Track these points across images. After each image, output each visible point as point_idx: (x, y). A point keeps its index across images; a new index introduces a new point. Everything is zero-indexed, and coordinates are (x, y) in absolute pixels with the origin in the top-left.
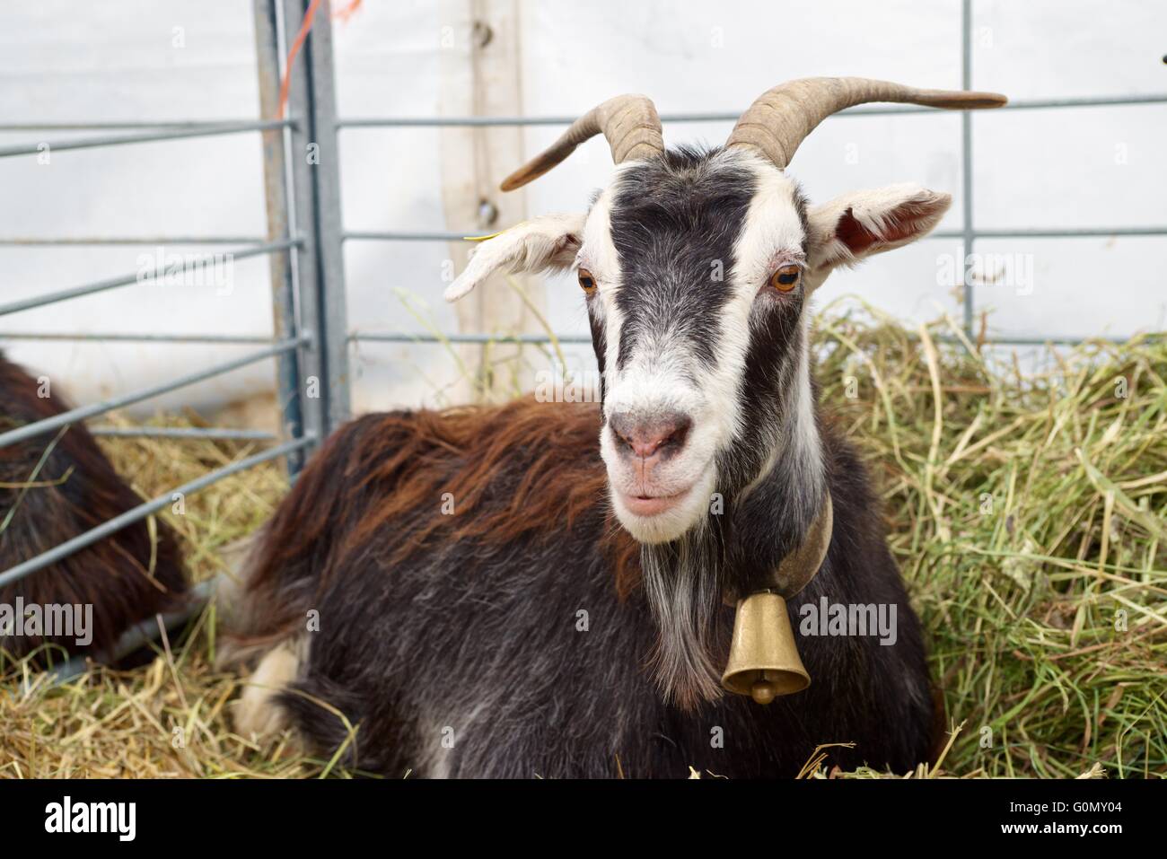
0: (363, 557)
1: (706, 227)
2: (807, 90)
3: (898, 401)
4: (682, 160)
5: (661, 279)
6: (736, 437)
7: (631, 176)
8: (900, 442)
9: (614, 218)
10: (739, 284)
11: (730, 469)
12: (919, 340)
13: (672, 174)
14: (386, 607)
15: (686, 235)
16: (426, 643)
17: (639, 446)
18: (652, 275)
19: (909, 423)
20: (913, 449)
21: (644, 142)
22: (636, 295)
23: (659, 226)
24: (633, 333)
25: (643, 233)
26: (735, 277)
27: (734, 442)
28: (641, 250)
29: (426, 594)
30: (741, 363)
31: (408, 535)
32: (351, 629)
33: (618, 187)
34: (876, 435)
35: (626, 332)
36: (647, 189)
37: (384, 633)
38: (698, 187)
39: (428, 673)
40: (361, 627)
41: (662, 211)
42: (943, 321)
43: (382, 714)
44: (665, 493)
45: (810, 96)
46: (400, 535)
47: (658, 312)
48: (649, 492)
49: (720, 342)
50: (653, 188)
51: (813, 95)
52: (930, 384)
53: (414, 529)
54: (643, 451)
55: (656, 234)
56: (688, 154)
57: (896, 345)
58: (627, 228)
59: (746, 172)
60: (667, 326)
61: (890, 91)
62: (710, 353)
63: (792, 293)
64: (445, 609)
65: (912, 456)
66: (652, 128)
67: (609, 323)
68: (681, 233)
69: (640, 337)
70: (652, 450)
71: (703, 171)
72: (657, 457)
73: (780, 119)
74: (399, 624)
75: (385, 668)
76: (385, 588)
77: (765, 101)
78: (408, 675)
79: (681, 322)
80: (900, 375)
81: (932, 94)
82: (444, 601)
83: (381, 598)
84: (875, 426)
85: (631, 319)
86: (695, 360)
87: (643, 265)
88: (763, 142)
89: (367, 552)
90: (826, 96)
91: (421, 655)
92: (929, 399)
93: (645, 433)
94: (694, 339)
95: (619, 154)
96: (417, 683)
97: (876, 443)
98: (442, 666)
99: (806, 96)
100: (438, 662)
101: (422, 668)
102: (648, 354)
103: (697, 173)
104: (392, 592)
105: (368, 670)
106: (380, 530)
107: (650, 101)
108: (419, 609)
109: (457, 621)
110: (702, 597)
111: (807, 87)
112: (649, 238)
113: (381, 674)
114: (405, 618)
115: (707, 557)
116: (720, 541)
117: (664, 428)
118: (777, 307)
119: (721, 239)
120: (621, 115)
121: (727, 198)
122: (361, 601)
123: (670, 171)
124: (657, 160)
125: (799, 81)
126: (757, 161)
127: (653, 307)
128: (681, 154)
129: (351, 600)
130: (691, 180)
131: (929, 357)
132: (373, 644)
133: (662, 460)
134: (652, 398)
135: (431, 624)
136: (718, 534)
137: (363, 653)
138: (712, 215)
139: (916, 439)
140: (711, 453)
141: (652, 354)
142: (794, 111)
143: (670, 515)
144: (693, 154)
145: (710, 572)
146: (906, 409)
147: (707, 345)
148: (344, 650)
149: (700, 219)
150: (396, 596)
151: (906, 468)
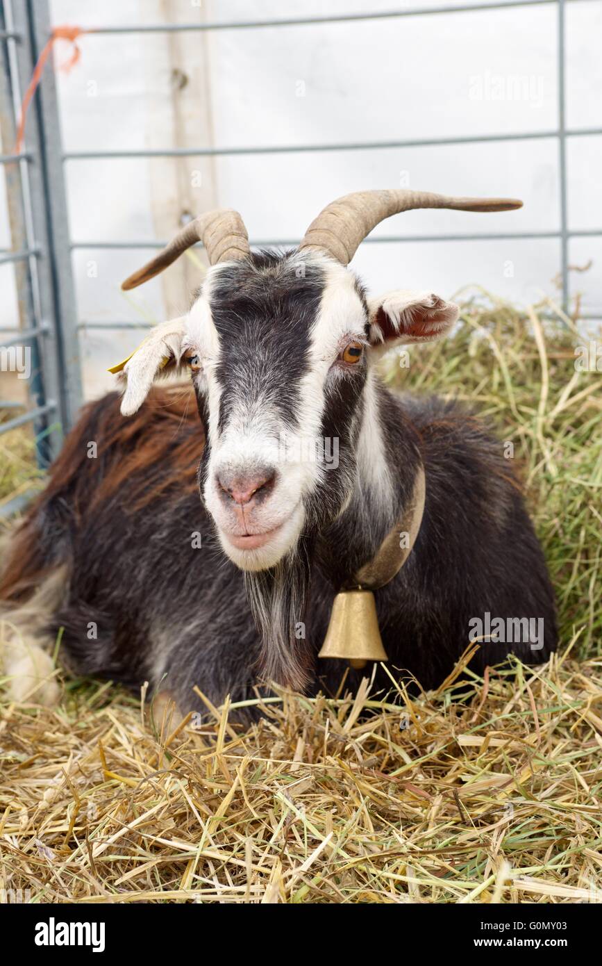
0: (111, 505)
1: (287, 315)
2: (363, 200)
3: (513, 367)
4: (265, 260)
5: (250, 357)
6: (319, 482)
7: (224, 274)
8: (515, 397)
9: (213, 307)
10: (315, 361)
11: (316, 509)
12: (527, 318)
13: (256, 272)
14: (130, 545)
15: (271, 321)
16: (160, 571)
17: (238, 496)
18: (244, 355)
19: (521, 384)
20: (525, 403)
21: (233, 247)
22: (231, 371)
23: (249, 315)
24: (230, 402)
25: (236, 320)
26: (311, 355)
27: (318, 486)
28: (236, 334)
29: (161, 534)
30: (319, 423)
31: (147, 488)
32: (101, 564)
33: (213, 283)
34: (496, 394)
35: (224, 402)
36: (237, 285)
37: (128, 564)
38: (279, 282)
39: (160, 595)
40: (110, 561)
41: (252, 303)
42: (545, 303)
43: (126, 627)
44: (265, 530)
45: (366, 206)
46: (140, 488)
47: (249, 385)
48: (251, 532)
49: (300, 408)
50: (242, 284)
51: (368, 205)
52: (537, 352)
53: (153, 483)
54: (241, 499)
55: (247, 320)
56: (269, 255)
57: (510, 323)
58: (224, 316)
59: (317, 268)
60: (257, 396)
61: (431, 200)
62: (293, 417)
63: (357, 364)
64: (176, 545)
65: (524, 409)
66: (240, 235)
67: (211, 395)
68: (267, 320)
69: (235, 406)
70: (248, 498)
71: (282, 269)
72: (253, 502)
73: (342, 226)
74: (139, 557)
75: (128, 592)
76: (128, 530)
77: (330, 211)
78: (144, 595)
79: (268, 392)
80: (513, 346)
81: (464, 201)
82: (175, 539)
83: (126, 537)
84: (495, 387)
85: (228, 391)
86: (281, 423)
87: (237, 346)
88: (329, 244)
89: (114, 501)
90: (379, 205)
91: (154, 581)
92: (536, 365)
93: (241, 484)
94: (279, 405)
95: (214, 257)
96: (150, 602)
97: (496, 400)
98: (170, 590)
99: (363, 206)
100: (168, 587)
101: (155, 590)
102: (242, 419)
103: (277, 271)
104: (134, 533)
105: (115, 593)
106: (124, 483)
107: (237, 213)
108: (155, 546)
109: (185, 555)
110: (294, 609)
111: (363, 198)
112: (241, 323)
113: (124, 595)
114: (144, 553)
115: (297, 578)
116: (307, 566)
117: (257, 480)
118: (347, 375)
119: (300, 324)
120: (214, 226)
121: (302, 290)
122: (110, 541)
123: (255, 269)
124: (244, 261)
125: (356, 193)
126: (326, 259)
127: (245, 381)
128: (263, 255)
129: (103, 540)
130: (272, 276)
131: (536, 330)
132: (119, 575)
133: (257, 504)
134: (247, 456)
135: (164, 556)
136: (305, 559)
137: (112, 581)
138: (292, 305)
139: (528, 396)
140: (299, 496)
141: (245, 419)
142: (353, 218)
143: (268, 547)
144: (272, 255)
145: (299, 591)
146: (519, 373)
147: (290, 411)
148: (97, 580)
149: (282, 308)
150: (138, 535)
151: (520, 419)
